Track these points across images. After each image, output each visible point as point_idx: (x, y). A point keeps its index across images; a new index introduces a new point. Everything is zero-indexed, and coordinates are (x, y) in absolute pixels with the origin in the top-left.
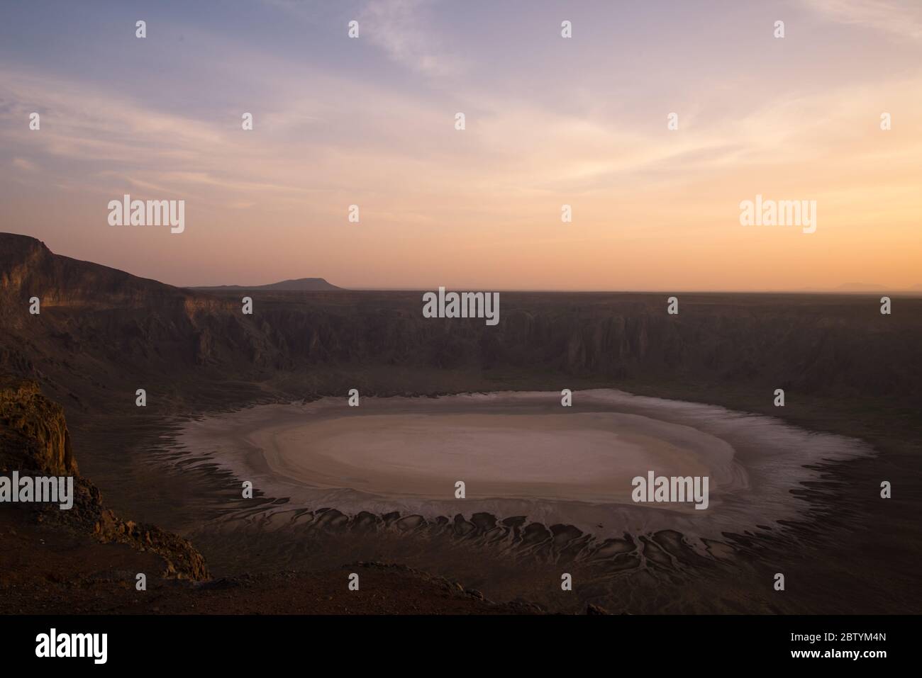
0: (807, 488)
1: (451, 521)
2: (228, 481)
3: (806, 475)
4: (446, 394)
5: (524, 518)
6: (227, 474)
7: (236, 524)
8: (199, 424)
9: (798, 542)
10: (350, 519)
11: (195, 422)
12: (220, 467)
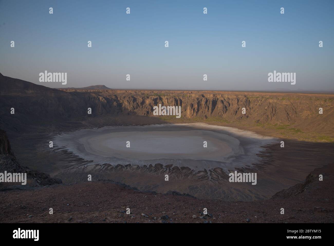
0: (261, 153)
1: (148, 166)
2: (72, 156)
3: (262, 149)
4: (147, 125)
5: (172, 165)
6: (71, 153)
7: (75, 170)
8: (61, 136)
9: (258, 170)
10: (114, 167)
11: (59, 135)
12: (69, 151)
